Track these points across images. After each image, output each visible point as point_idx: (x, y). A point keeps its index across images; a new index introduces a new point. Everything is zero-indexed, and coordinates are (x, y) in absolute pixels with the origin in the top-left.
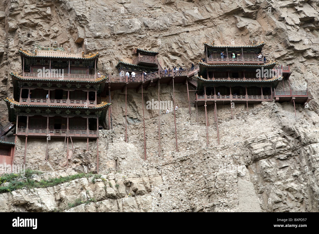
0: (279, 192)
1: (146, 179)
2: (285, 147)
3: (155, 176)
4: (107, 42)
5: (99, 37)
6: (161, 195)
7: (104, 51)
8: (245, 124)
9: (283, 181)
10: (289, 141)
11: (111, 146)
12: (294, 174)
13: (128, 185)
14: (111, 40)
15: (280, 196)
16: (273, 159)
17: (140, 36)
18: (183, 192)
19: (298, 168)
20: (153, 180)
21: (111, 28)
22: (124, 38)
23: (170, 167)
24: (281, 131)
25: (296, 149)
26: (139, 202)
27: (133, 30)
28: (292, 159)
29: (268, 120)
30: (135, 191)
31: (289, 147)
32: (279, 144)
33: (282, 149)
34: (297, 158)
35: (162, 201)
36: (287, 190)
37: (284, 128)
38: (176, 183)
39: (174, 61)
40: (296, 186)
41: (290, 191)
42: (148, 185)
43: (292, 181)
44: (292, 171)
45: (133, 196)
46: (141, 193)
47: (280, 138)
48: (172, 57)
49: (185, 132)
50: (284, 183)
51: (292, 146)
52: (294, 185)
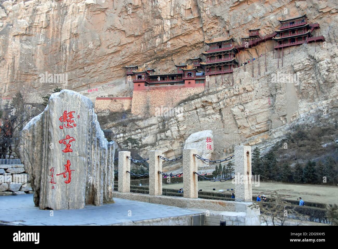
0: (304, 85)
1: (252, 86)
2: (309, 64)
3: (256, 83)
4: (237, 29)
5: (234, 28)
6: (257, 91)
7: (237, 34)
8: (293, 56)
9: (306, 80)
10: (311, 61)
11: (238, 74)
12: (312, 76)
13: (244, 89)
14: (240, 28)
15: (305, 87)
16: (303, 71)
17: (251, 23)
18: (267, 88)
19: (314, 73)
20: (255, 85)
21: (239, 23)
22: (245, 26)
23: (263, 79)
24: (308, 57)
25: (314, 65)
26: (249, 95)
27: (248, 21)
28: (312, 69)
29: (303, 53)
30: (247, 91)
31: (311, 64)
32: (306, 64)
33: (307, 66)
34: (314, 68)
35: (257, 93)
36: (309, 83)
37: (309, 56)
38: (265, 85)
39: (268, 30)
40: (313, 81)
41: (310, 84)
42: (253, 88)
43: (311, 80)
44: (311, 75)
45: (247, 93)
46: (250, 91)
47: (307, 61)
48: (267, 28)
49: (270, 63)
50: (307, 81)
51: (312, 63)
52: (312, 81)
